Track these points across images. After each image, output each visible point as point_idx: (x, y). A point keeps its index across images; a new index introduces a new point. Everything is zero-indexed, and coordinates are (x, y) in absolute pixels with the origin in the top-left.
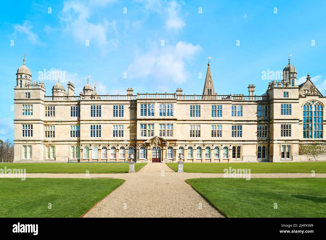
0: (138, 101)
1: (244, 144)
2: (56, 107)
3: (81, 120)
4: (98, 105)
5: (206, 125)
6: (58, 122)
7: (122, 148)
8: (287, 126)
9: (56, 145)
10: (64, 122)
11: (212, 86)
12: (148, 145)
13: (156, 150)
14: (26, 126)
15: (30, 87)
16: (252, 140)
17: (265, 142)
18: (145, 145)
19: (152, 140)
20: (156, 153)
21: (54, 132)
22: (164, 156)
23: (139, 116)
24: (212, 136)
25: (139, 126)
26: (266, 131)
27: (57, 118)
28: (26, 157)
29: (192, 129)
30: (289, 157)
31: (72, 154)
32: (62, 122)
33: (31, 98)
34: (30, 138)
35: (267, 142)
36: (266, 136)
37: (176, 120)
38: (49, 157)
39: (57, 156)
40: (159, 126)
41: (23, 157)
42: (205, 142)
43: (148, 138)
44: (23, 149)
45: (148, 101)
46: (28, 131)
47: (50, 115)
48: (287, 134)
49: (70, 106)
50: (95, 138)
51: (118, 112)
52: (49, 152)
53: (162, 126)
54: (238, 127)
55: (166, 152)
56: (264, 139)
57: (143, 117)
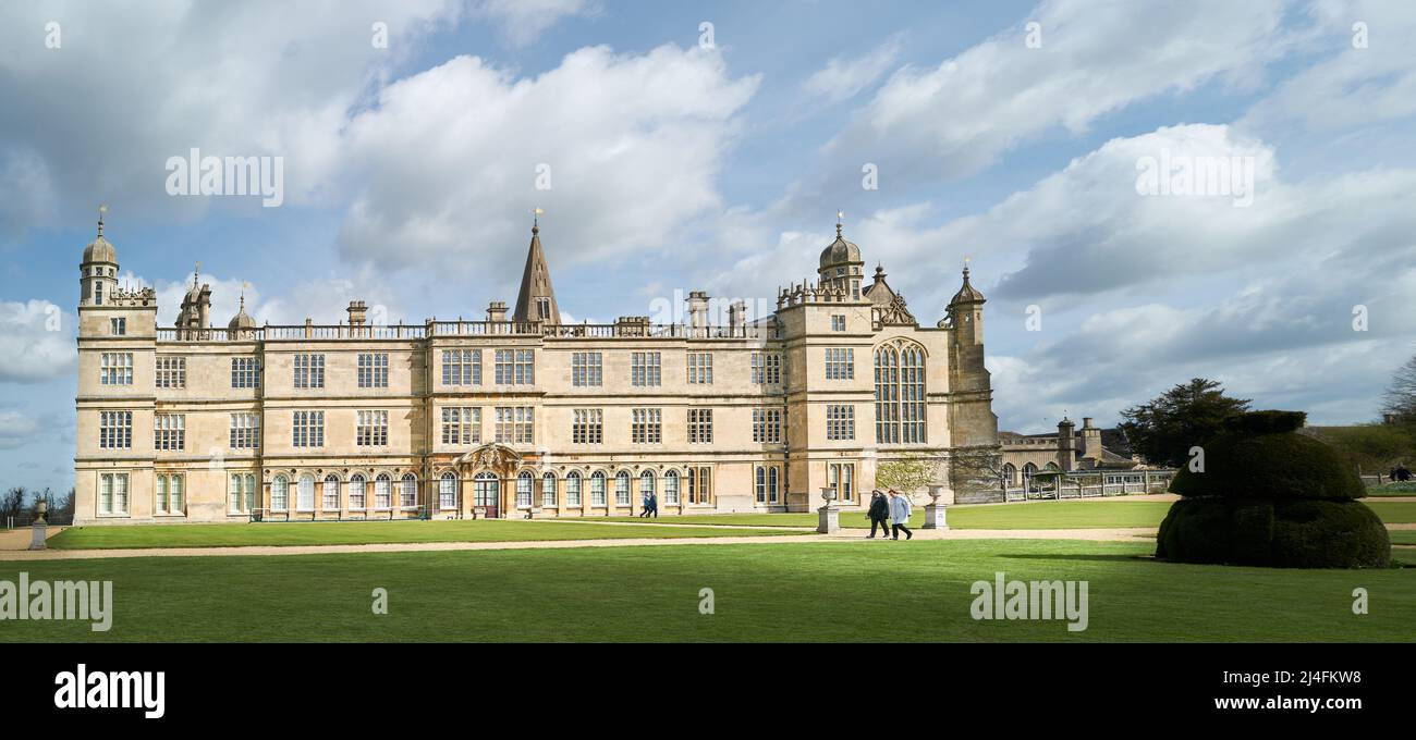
0: (437, 342)
1: (719, 463)
2: (188, 358)
3: (268, 399)
4: (314, 353)
5: (617, 408)
6: (196, 403)
7: (383, 477)
8: (843, 410)
9: (188, 473)
10: (213, 403)
11: (549, 292)
12: (465, 467)
13: (485, 482)
14: (112, 415)
15: (127, 303)
16: (741, 450)
17: (774, 456)
18: (458, 469)
19: (480, 452)
20: (485, 490)
21: (182, 432)
22: (511, 501)
23: (438, 386)
24: (634, 441)
25: (437, 413)
26: (777, 426)
27: (192, 392)
28: (110, 507)
29: (577, 420)
30: (848, 498)
31: (233, 498)
32: (207, 403)
33: (128, 334)
34: (124, 452)
35: (782, 457)
36: (777, 440)
37: (541, 395)
38: (165, 506)
39: (193, 505)
40: (496, 414)
41: (102, 510)
42: (616, 459)
43: (467, 449)
44: (102, 483)
45: (464, 342)
46: (117, 433)
47: (171, 384)
48: (843, 433)
49: (231, 357)
50: (308, 450)
51: (372, 373)
52: (165, 494)
53: (502, 414)
54: (701, 413)
55: (516, 486)
56: (774, 448)
57: (450, 388)
